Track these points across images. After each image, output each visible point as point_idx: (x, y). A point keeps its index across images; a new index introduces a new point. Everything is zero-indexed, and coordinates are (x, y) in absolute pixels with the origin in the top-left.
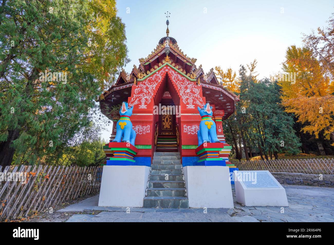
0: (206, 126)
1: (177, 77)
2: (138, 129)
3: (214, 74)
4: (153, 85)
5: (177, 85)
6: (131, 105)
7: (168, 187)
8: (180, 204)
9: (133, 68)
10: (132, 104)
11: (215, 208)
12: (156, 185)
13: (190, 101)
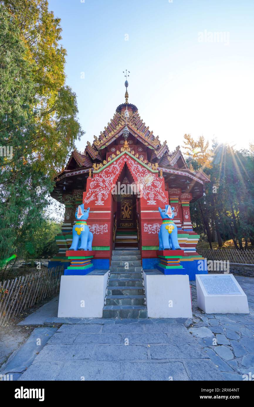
0: (167, 230)
1: (137, 168)
2: (95, 228)
3: (180, 152)
4: (111, 177)
5: (137, 178)
6: (86, 201)
7: (127, 294)
8: (139, 315)
9: (87, 145)
10: (88, 200)
11: (173, 318)
12: (115, 293)
13: (152, 196)
